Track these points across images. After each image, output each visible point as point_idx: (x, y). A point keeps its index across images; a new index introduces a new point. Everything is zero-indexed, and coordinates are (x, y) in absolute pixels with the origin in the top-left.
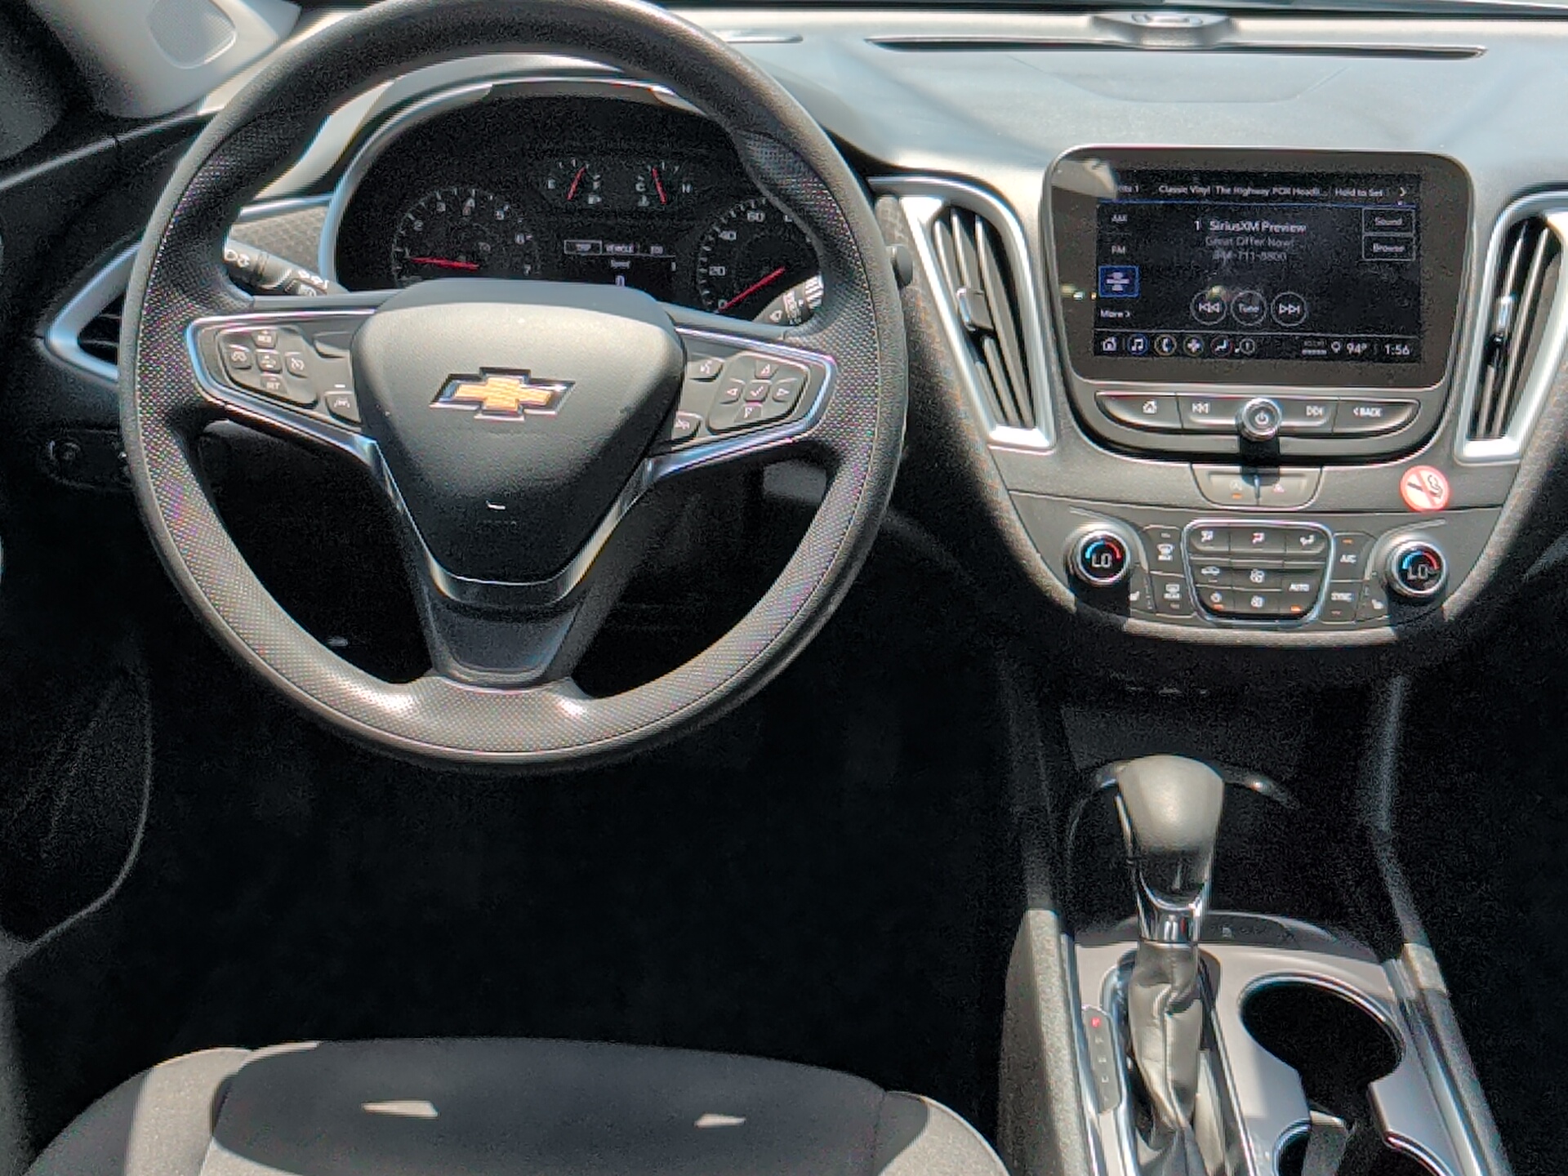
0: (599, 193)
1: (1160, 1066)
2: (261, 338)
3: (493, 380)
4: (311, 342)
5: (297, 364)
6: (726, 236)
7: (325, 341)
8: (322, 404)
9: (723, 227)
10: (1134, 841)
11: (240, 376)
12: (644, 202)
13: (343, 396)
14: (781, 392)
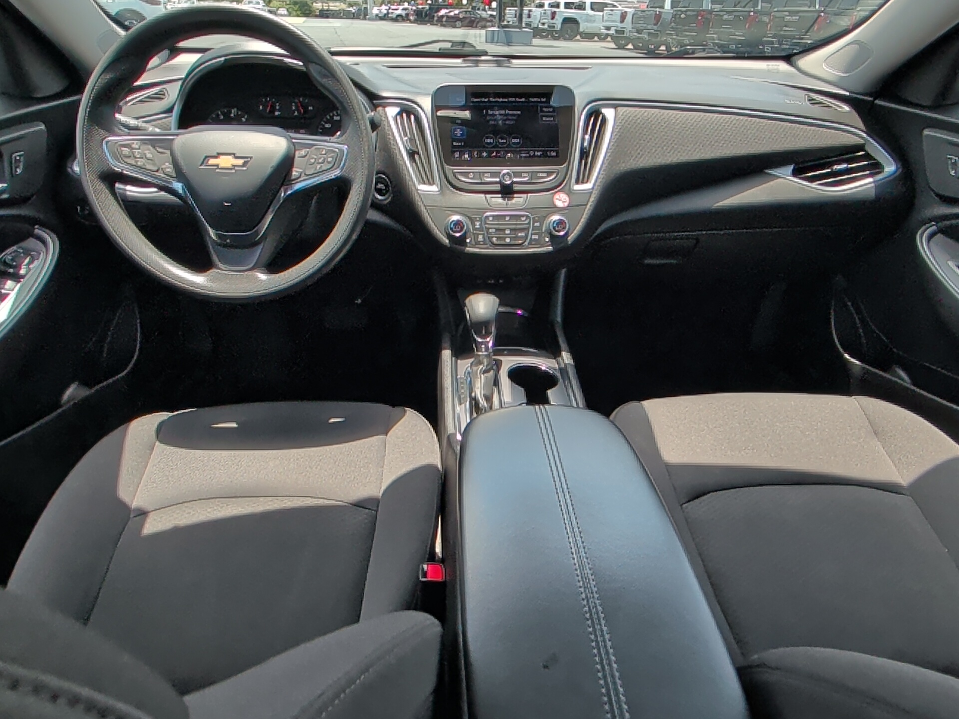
0: (279, 110)
1: (480, 390)
2: (133, 146)
3: (222, 157)
4: (154, 147)
5: (149, 156)
6: (327, 126)
7: (160, 147)
8: (160, 170)
9: (326, 123)
10: (470, 320)
11: (126, 160)
12: (296, 113)
13: (168, 168)
14: (329, 159)
